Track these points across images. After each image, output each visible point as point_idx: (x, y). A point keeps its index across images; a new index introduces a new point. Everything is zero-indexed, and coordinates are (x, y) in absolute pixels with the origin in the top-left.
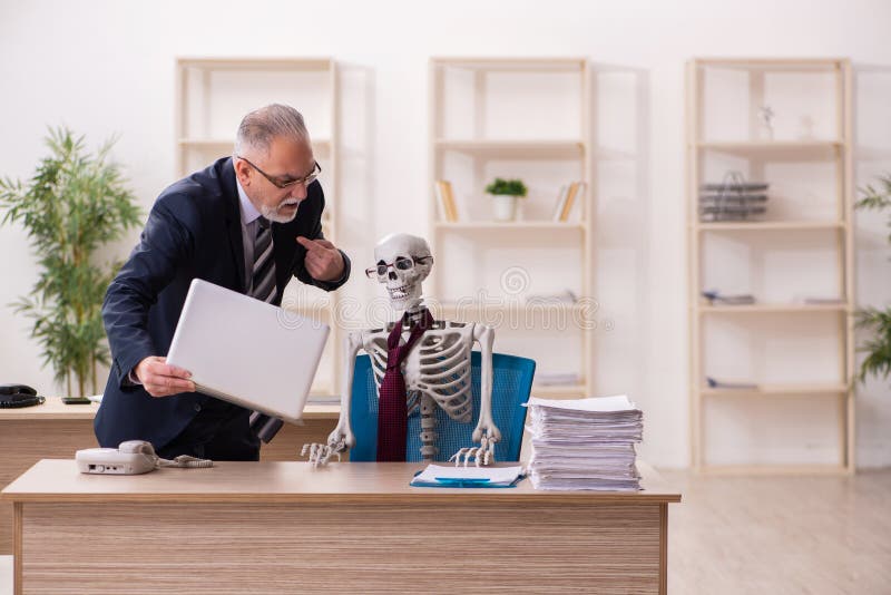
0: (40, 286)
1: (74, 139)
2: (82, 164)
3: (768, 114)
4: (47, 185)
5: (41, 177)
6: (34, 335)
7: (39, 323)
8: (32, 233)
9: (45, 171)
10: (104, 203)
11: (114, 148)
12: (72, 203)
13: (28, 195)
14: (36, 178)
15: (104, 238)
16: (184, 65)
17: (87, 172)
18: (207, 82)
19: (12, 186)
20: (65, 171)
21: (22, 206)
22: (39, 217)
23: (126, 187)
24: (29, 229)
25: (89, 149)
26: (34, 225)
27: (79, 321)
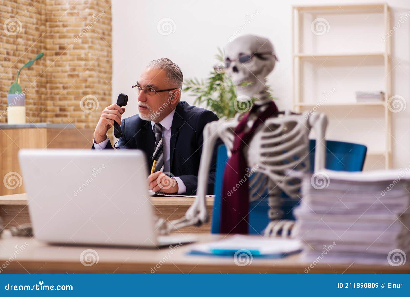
4: (217, 82)
9: (216, 74)
13: (207, 88)
14: (211, 78)
19: (199, 84)
21: (205, 95)
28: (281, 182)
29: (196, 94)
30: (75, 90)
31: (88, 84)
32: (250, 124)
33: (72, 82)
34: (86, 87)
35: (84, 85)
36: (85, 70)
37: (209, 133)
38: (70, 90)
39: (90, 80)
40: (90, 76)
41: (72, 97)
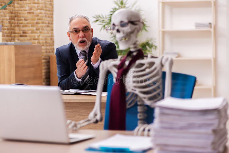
1: (124, 1)
21: (107, 24)
25: (129, 5)
28: (145, 98)
29: (102, 23)
30: (32, 21)
31: (39, 18)
32: (127, 63)
33: (30, 16)
34: (38, 20)
35: (37, 18)
36: (37, 9)
37: (103, 68)
38: (28, 21)
39: (40, 15)
40: (40, 13)
41: (30, 25)
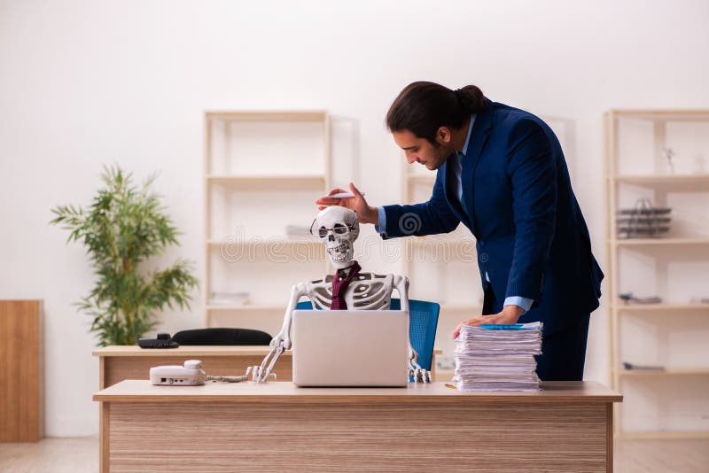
0: (96, 291)
1: (124, 176)
2: (130, 194)
3: (670, 153)
4: (102, 211)
5: (97, 205)
6: (93, 329)
7: (97, 320)
8: (90, 250)
9: (101, 199)
10: (147, 225)
11: (155, 182)
12: (122, 226)
13: (88, 219)
14: (94, 206)
15: (147, 253)
16: (210, 116)
17: (134, 200)
18: (227, 131)
19: (75, 212)
20: (117, 201)
21: (82, 228)
22: (96, 236)
23: (164, 213)
24: (88, 247)
25: (136, 184)
26: (91, 244)
27: (128, 319)
29: (71, 226)
